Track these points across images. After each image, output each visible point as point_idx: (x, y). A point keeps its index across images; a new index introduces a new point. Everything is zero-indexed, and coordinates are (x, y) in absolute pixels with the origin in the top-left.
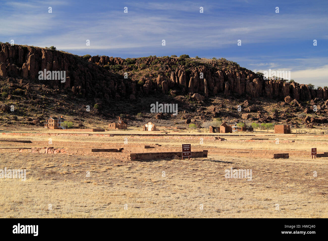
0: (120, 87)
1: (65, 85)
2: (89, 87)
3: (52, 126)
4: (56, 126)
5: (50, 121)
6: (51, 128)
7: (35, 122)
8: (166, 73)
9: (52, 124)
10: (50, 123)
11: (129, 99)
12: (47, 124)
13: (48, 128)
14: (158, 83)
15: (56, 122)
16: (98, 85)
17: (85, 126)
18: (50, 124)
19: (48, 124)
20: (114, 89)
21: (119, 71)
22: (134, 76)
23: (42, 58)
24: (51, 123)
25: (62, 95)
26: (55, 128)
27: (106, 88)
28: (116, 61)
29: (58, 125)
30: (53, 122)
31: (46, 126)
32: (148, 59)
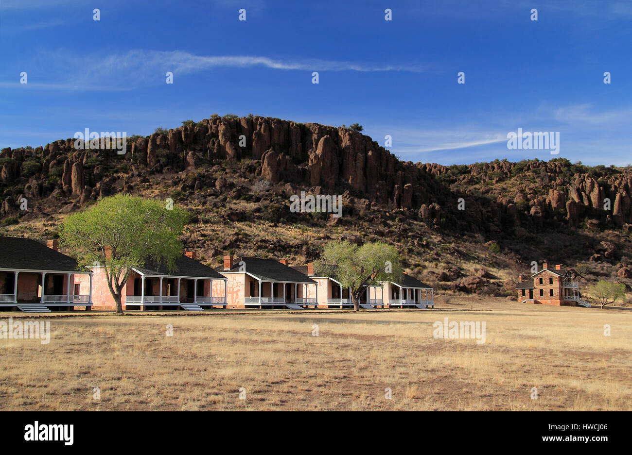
1: (402, 203)
3: (552, 294)
5: (541, 280)
6: (549, 302)
7: (473, 284)
9: (549, 290)
10: (541, 287)
11: (515, 235)
12: (527, 291)
13: (536, 302)
14: (554, 205)
16: (451, 207)
18: (541, 291)
19: (534, 292)
23: (343, 145)
24: (547, 287)
26: (561, 304)
28: (430, 170)
29: (564, 293)
30: (556, 284)
31: (524, 294)
32: (495, 166)
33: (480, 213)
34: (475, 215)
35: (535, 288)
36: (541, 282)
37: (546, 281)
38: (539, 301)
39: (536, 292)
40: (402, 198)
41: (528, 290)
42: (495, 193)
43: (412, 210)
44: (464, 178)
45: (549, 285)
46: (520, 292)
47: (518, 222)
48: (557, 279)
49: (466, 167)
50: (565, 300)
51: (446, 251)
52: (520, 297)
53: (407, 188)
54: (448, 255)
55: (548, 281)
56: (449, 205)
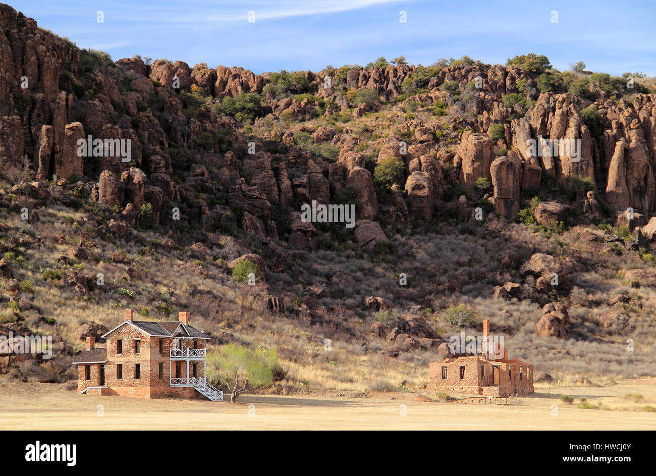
0: (301, 185)
1: (57, 166)
2: (168, 178)
3: (137, 376)
4: (161, 375)
5: (120, 343)
6: (131, 390)
8: (488, 124)
9: (132, 366)
10: (119, 359)
11: (355, 241)
12: (94, 370)
13: (108, 393)
14: (467, 169)
15: (161, 351)
16: (203, 174)
17: (294, 380)
18: (120, 367)
19: (107, 369)
20: (280, 191)
21: (253, 120)
22: (338, 140)
24: (129, 360)
25: (59, 210)
27: (243, 187)
29: (171, 371)
30: (146, 354)
31: (88, 377)
32: (373, 74)
33: (276, 188)
34: (257, 194)
35: (108, 363)
36: (120, 350)
37: (128, 347)
38: (114, 389)
39: (110, 371)
40: (57, 156)
41: (96, 367)
42: (344, 140)
43: (80, 183)
44: (288, 105)
45: (133, 355)
46: (82, 371)
47: (370, 208)
48: (148, 343)
49: (311, 77)
50: (172, 386)
51: (56, 281)
52: (80, 382)
53: (70, 133)
54: (54, 291)
55: (132, 348)
56: (198, 171)
